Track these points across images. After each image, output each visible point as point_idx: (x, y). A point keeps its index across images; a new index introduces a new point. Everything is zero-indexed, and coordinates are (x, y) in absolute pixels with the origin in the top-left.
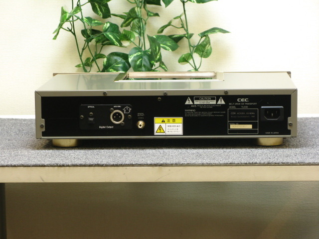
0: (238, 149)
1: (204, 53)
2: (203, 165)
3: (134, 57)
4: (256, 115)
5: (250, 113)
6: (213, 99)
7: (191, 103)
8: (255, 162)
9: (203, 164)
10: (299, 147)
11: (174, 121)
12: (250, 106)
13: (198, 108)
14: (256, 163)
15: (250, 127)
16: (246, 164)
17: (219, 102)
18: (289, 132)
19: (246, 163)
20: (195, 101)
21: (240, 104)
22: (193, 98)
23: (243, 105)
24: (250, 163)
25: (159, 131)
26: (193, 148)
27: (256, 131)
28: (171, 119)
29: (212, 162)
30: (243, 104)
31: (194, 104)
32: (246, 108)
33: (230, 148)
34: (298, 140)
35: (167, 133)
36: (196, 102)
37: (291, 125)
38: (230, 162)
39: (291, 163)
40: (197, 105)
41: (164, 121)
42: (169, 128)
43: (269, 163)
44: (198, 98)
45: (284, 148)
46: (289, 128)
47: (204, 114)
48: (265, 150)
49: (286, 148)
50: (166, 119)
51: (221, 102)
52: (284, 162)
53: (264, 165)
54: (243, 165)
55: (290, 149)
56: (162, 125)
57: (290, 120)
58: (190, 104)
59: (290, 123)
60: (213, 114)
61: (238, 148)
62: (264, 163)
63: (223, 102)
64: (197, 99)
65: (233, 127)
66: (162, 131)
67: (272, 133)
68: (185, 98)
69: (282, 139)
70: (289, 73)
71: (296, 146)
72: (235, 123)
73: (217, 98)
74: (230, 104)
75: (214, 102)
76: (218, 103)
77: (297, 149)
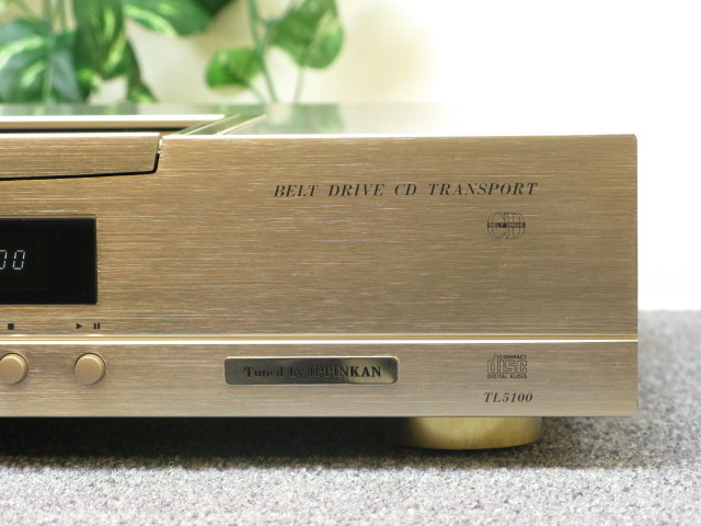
1: (314, 51)
3: (15, 57)
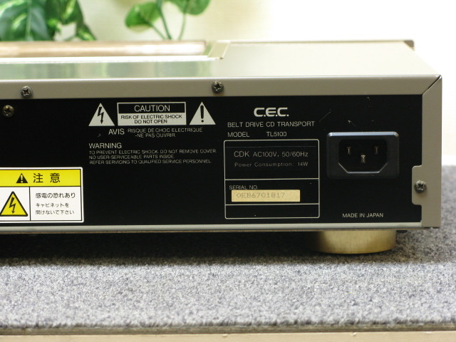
0: (258, 267)
1: (192, 3)
2: (128, 329)
4: (312, 159)
5: (295, 154)
6: (176, 109)
7: (108, 122)
8: (304, 318)
9: (128, 325)
10: (445, 260)
11: (55, 178)
12: (292, 132)
13: (130, 138)
14: (308, 323)
15: (293, 196)
16: (274, 327)
17: (196, 120)
18: (415, 213)
19: (275, 324)
20: (119, 115)
21: (261, 124)
22: (112, 106)
23: (272, 130)
24: (287, 324)
25: (8, 211)
26: (118, 264)
27: (313, 211)
28: (46, 172)
29: (161, 318)
30: (272, 124)
31: (116, 127)
32: (280, 136)
33: (234, 263)
34: (440, 235)
35: (36, 218)
36: (125, 120)
37: (421, 189)
38: (220, 320)
39: (426, 323)
40: (126, 128)
41: (25, 181)
42: (42, 200)
43: (352, 323)
44: (129, 105)
45: (399, 262)
46: (416, 199)
47: (150, 157)
48: (342, 271)
49: (407, 262)
50: (29, 173)
51: (204, 118)
52: (403, 317)
53: (335, 328)
54: (265, 331)
55: (418, 267)
56: (17, 191)
57: (419, 175)
58: (104, 124)
59: (420, 185)
60: (177, 156)
61: (259, 263)
62: (337, 322)
63: (209, 120)
64: (128, 109)
65: (240, 196)
66: (18, 210)
67: (361, 215)
68: (87, 106)
69: (392, 233)
70: (410, 44)
71: (436, 256)
72: (247, 186)
73: (191, 104)
74: (231, 125)
75: (179, 119)
76: (192, 123)
77: (441, 267)
